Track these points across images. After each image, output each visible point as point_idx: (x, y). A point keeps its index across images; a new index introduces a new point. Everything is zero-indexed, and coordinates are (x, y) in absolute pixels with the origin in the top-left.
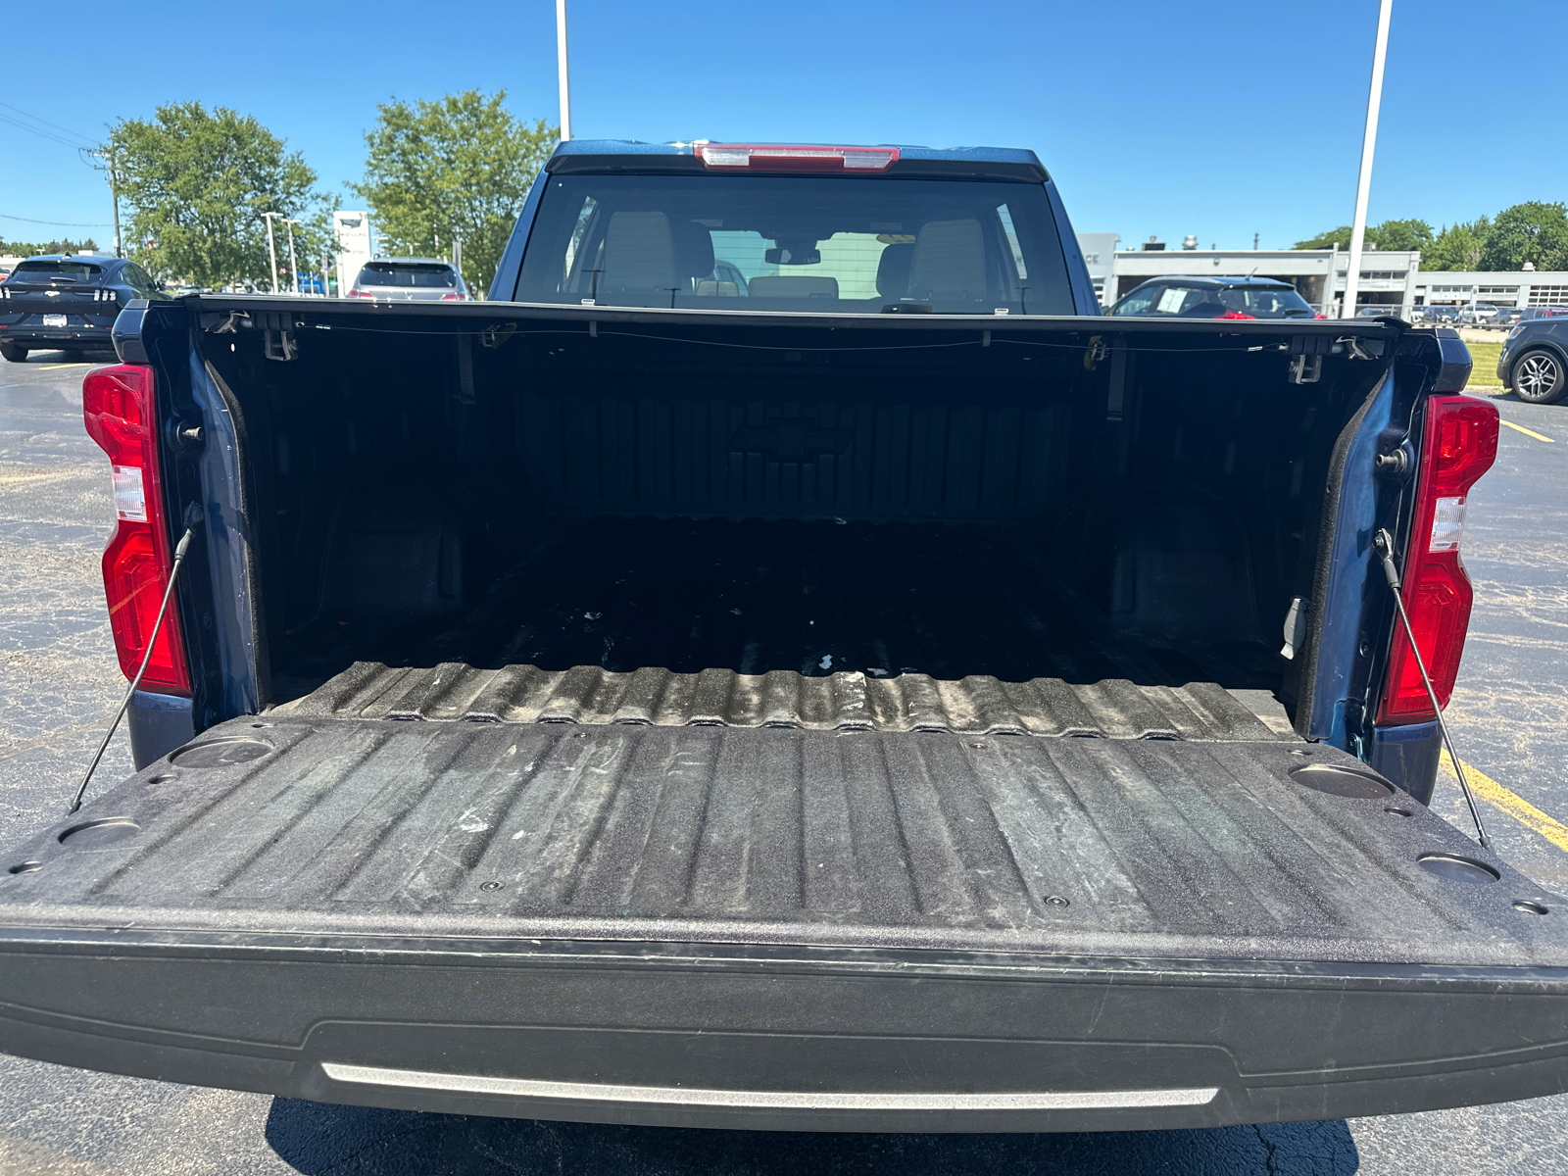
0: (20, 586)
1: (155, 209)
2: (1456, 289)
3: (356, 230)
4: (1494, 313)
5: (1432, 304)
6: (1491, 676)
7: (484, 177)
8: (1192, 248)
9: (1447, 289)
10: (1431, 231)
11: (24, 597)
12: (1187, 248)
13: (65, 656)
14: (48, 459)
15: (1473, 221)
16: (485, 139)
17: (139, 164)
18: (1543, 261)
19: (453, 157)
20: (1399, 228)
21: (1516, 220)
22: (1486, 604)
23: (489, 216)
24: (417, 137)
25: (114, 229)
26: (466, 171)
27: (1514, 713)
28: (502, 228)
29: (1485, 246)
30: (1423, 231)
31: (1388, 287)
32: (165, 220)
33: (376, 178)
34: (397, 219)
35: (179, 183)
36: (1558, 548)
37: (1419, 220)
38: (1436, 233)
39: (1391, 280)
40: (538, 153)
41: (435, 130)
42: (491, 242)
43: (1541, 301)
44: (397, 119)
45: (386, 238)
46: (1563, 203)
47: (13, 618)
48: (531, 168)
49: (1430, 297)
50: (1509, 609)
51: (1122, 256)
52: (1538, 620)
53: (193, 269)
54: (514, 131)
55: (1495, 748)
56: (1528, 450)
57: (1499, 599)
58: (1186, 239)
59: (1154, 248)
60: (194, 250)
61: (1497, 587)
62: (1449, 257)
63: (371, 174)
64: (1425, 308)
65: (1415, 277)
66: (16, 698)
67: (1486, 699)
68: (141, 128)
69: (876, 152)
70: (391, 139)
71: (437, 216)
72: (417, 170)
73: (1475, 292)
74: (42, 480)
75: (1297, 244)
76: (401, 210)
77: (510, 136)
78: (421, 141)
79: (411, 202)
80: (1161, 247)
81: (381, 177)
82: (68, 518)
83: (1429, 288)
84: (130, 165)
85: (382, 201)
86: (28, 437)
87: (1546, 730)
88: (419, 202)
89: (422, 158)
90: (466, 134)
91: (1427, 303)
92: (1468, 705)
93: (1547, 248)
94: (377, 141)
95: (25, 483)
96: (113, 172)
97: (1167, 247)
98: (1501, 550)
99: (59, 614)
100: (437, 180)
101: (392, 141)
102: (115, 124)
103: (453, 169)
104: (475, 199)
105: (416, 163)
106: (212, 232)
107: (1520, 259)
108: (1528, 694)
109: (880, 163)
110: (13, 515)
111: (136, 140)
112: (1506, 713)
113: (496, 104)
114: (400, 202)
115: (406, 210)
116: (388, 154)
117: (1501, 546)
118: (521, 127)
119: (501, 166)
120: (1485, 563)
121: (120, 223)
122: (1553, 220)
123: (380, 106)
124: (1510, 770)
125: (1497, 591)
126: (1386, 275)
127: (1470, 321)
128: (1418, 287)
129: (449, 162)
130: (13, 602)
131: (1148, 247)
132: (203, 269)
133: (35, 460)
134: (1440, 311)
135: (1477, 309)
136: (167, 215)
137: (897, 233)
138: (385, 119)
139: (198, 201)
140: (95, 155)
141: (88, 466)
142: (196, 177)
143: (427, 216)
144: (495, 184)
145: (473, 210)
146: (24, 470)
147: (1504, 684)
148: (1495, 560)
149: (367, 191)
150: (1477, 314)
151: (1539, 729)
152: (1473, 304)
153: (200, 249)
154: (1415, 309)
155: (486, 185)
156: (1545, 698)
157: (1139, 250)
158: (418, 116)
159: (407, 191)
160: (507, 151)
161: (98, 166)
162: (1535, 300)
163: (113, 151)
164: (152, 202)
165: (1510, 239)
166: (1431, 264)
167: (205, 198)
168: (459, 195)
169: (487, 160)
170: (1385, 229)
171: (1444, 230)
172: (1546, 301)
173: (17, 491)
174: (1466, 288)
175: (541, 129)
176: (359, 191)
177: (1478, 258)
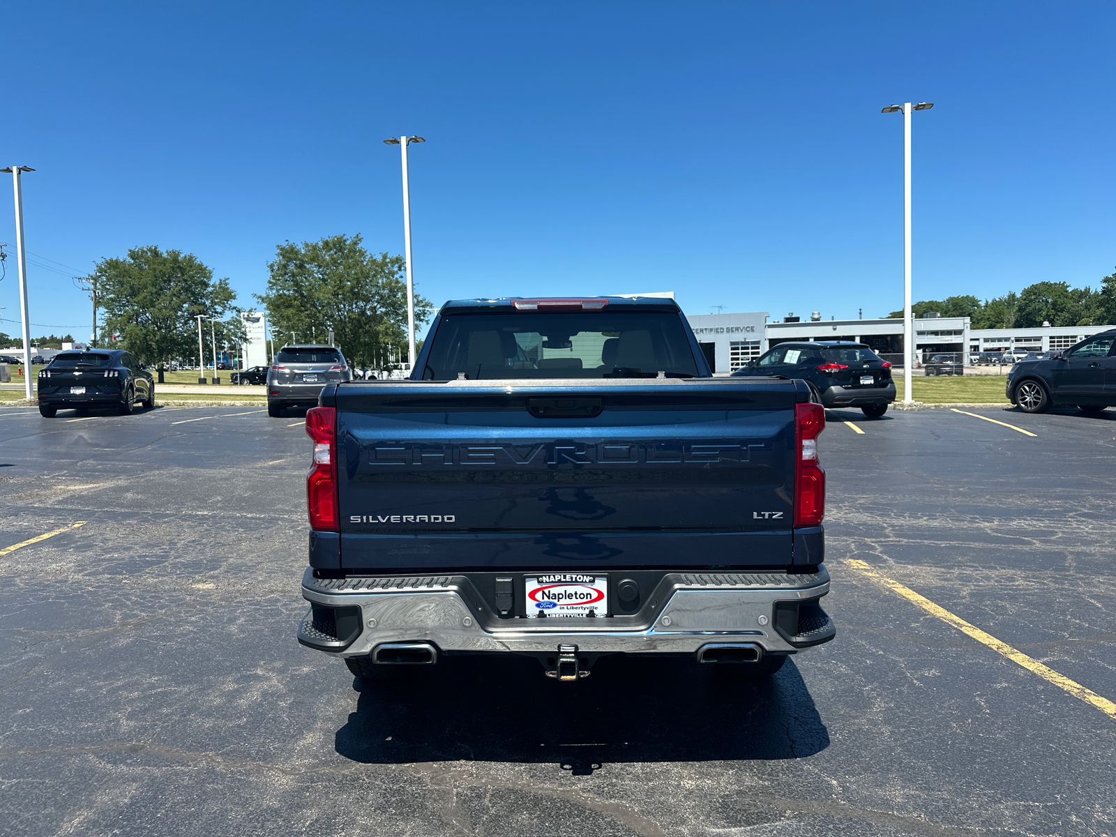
0: (110, 544)
1: (121, 315)
2: (1000, 340)
3: (256, 325)
4: (1026, 355)
5: (985, 351)
6: (959, 562)
7: (347, 289)
8: (818, 319)
9: (993, 340)
10: (980, 303)
11: (115, 549)
12: (814, 319)
13: (153, 577)
14: (94, 475)
15: (1005, 295)
16: (348, 265)
17: (114, 286)
18: (1058, 320)
19: (326, 277)
20: (958, 301)
21: (1035, 294)
22: (969, 527)
23: (350, 314)
24: (302, 265)
25: (92, 328)
26: (335, 286)
27: (965, 579)
28: (359, 321)
29: (1017, 311)
30: (974, 302)
31: (951, 340)
32: (128, 322)
33: (274, 291)
34: (288, 317)
35: (140, 298)
36: (1021, 497)
37: (971, 296)
38: (983, 304)
39: (953, 336)
40: (383, 273)
41: (315, 261)
42: (351, 330)
43: (1058, 346)
44: (289, 254)
45: (277, 329)
46: (1065, 282)
47: (114, 560)
48: (378, 283)
49: (983, 346)
50: (981, 529)
51: (770, 326)
52: (995, 534)
53: (145, 354)
54: (367, 260)
55: (950, 595)
56: (1019, 441)
57: (977, 525)
58: (813, 314)
59: (792, 321)
60: (146, 341)
61: (978, 518)
62: (994, 320)
63: (271, 288)
64: (980, 353)
65: (969, 333)
66: (136, 597)
67: (953, 573)
68: (117, 263)
69: (598, 302)
70: (285, 266)
71: (315, 315)
72: (302, 286)
73: (1013, 342)
74: (96, 487)
75: (891, 314)
76: (290, 311)
77: (365, 264)
78: (305, 267)
79: (298, 306)
80: (797, 319)
81: (278, 291)
82: (122, 507)
83: (982, 340)
84: (108, 287)
85: (278, 306)
86: (76, 463)
87: (981, 586)
88: (303, 306)
89: (305, 278)
90: (334, 262)
91: (981, 350)
92: (942, 576)
93: (1059, 311)
94: (276, 268)
95: (86, 489)
96: (95, 292)
97: (800, 320)
98: (987, 499)
99: (139, 557)
100: (316, 292)
101: (286, 268)
102: (100, 261)
103: (326, 285)
104: (341, 303)
105: (302, 281)
106: (160, 329)
107: (1042, 319)
108: (977, 570)
109: (600, 306)
110: (88, 507)
111: (112, 269)
112: (961, 579)
113: (356, 244)
114: (290, 306)
115: (294, 311)
116: (283, 276)
117: (988, 497)
118: (371, 257)
119: (358, 282)
120: (974, 506)
121: (97, 325)
122: (1060, 293)
123: (278, 246)
124: (955, 604)
125: (977, 520)
126: (949, 333)
127: (1011, 361)
128: (971, 340)
129: (324, 280)
130: (110, 552)
131: (787, 320)
132: (152, 354)
133: (87, 476)
134: (990, 355)
135: (1014, 353)
136: (130, 318)
137: (613, 331)
138: (281, 254)
139: (152, 309)
140: (83, 281)
141: (120, 479)
142: (152, 294)
143: (308, 315)
144: (354, 294)
145: (339, 310)
146: (82, 482)
147: (965, 566)
148: (981, 504)
149: (268, 299)
150: (1015, 356)
151: (977, 586)
152: (1012, 349)
153: (151, 340)
154: (971, 354)
155: (348, 294)
156: (986, 571)
157: (782, 322)
158: (303, 252)
159: (295, 300)
160: (362, 273)
161: (85, 288)
162: (1054, 346)
163: (96, 279)
164: (121, 310)
165: (1033, 306)
166: (983, 324)
167: (157, 307)
168: (330, 301)
169: (349, 278)
170: (949, 303)
171: (987, 302)
172: (1061, 346)
173: (84, 494)
174: (1007, 339)
175: (385, 257)
176: (263, 300)
177: (1013, 320)
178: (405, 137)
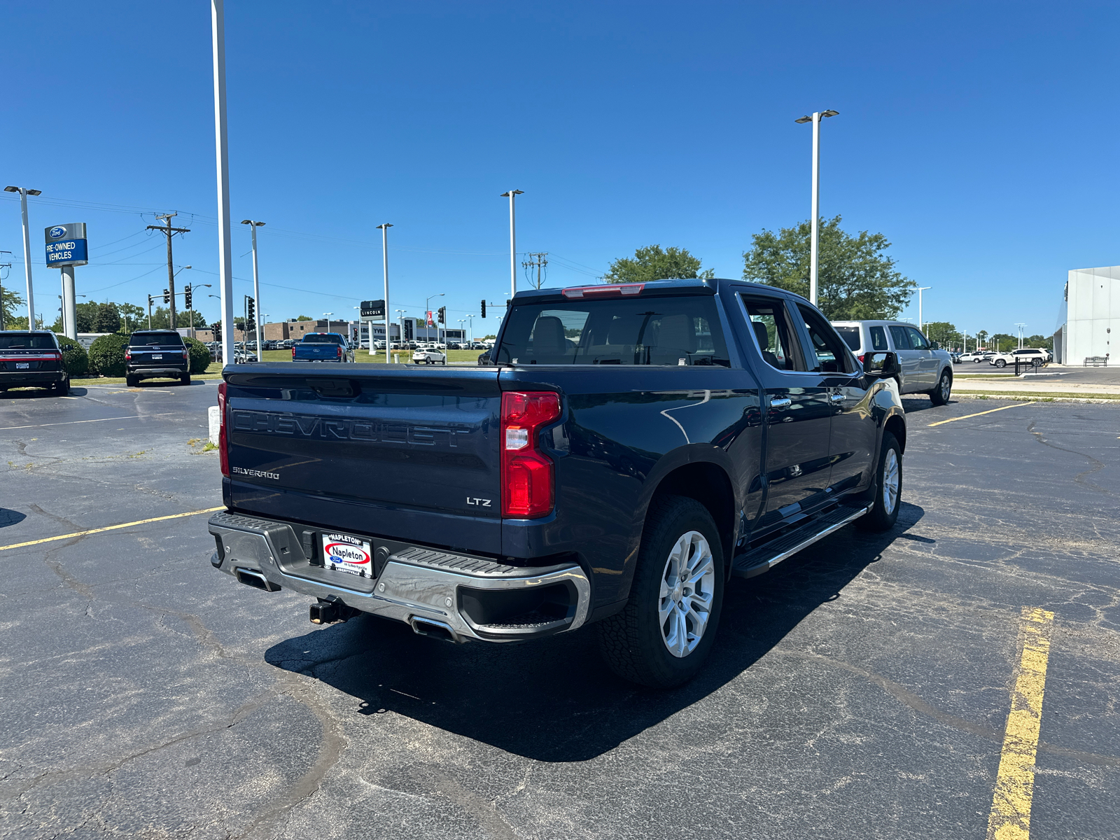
19: (799, 262)
24: (777, 252)
33: (749, 279)
40: (859, 253)
41: (789, 247)
44: (764, 242)
54: (843, 241)
63: (746, 277)
68: (626, 263)
70: (760, 255)
72: (775, 273)
78: (779, 254)
81: (752, 279)
89: (778, 264)
94: (751, 257)
100: (786, 277)
102: (613, 262)
103: (797, 269)
105: (775, 268)
109: (638, 291)
113: (833, 225)
116: (757, 265)
118: (848, 238)
123: (755, 236)
129: (796, 265)
138: (757, 243)
158: (779, 238)
178: (817, 113)
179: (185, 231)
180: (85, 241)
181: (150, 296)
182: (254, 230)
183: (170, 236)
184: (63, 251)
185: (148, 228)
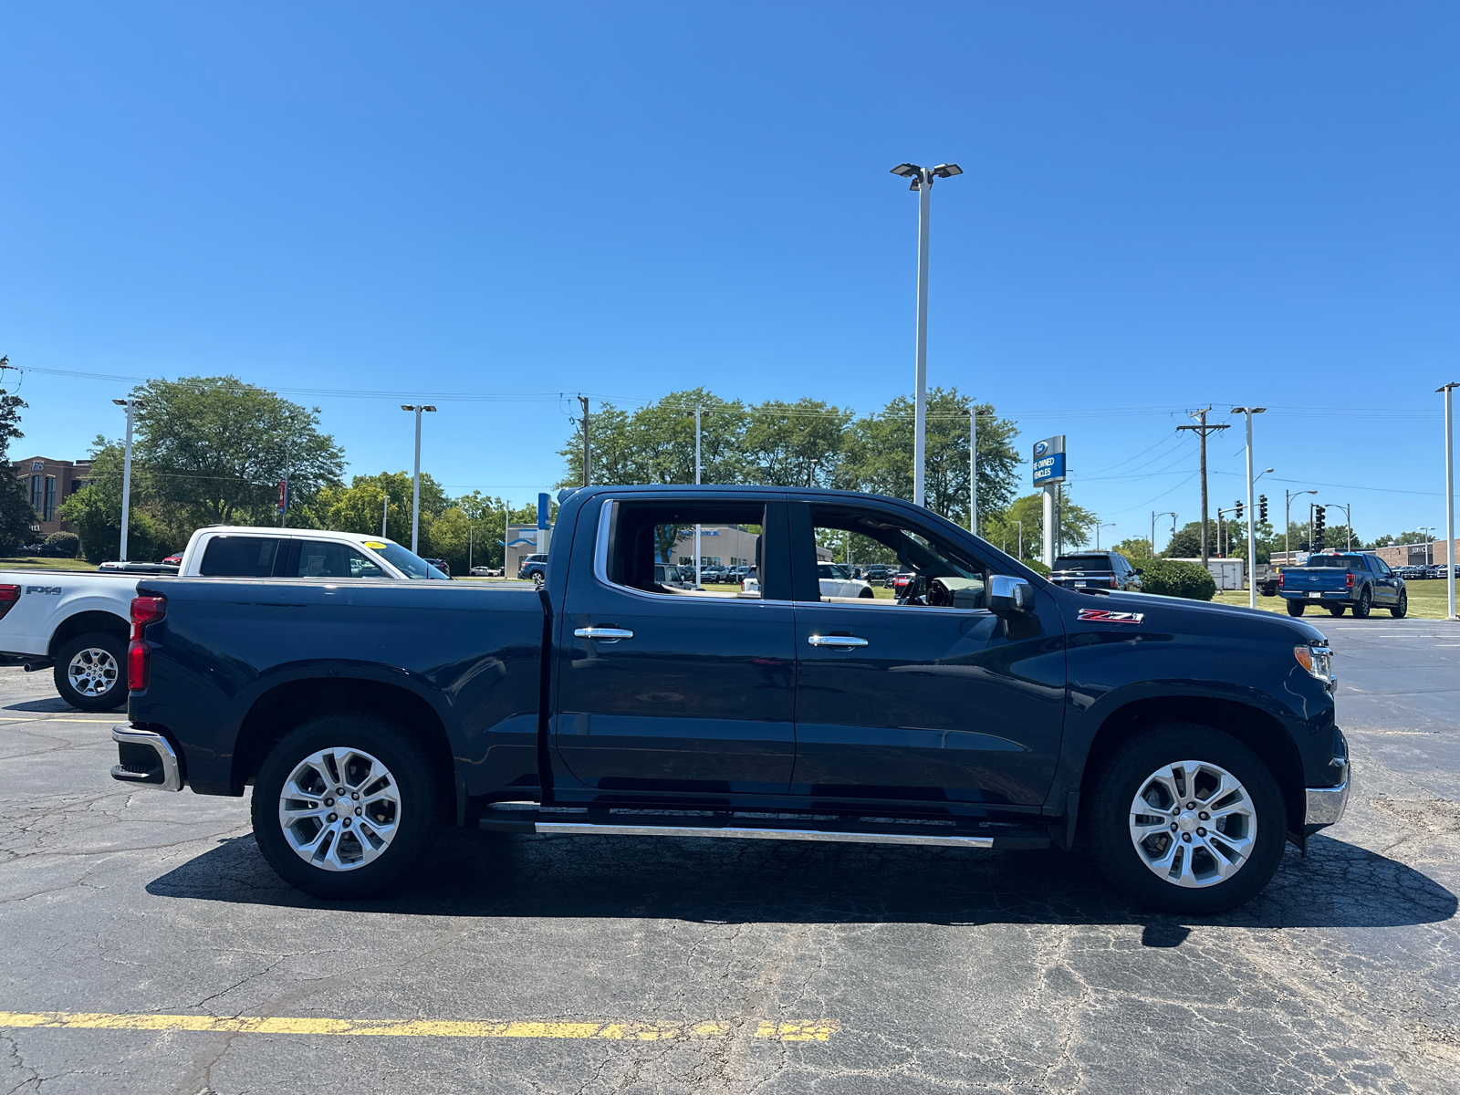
179: (1224, 427)
180: (1064, 455)
181: (1220, 510)
182: (1249, 419)
183: (1204, 436)
184: (1043, 468)
185: (1178, 429)
